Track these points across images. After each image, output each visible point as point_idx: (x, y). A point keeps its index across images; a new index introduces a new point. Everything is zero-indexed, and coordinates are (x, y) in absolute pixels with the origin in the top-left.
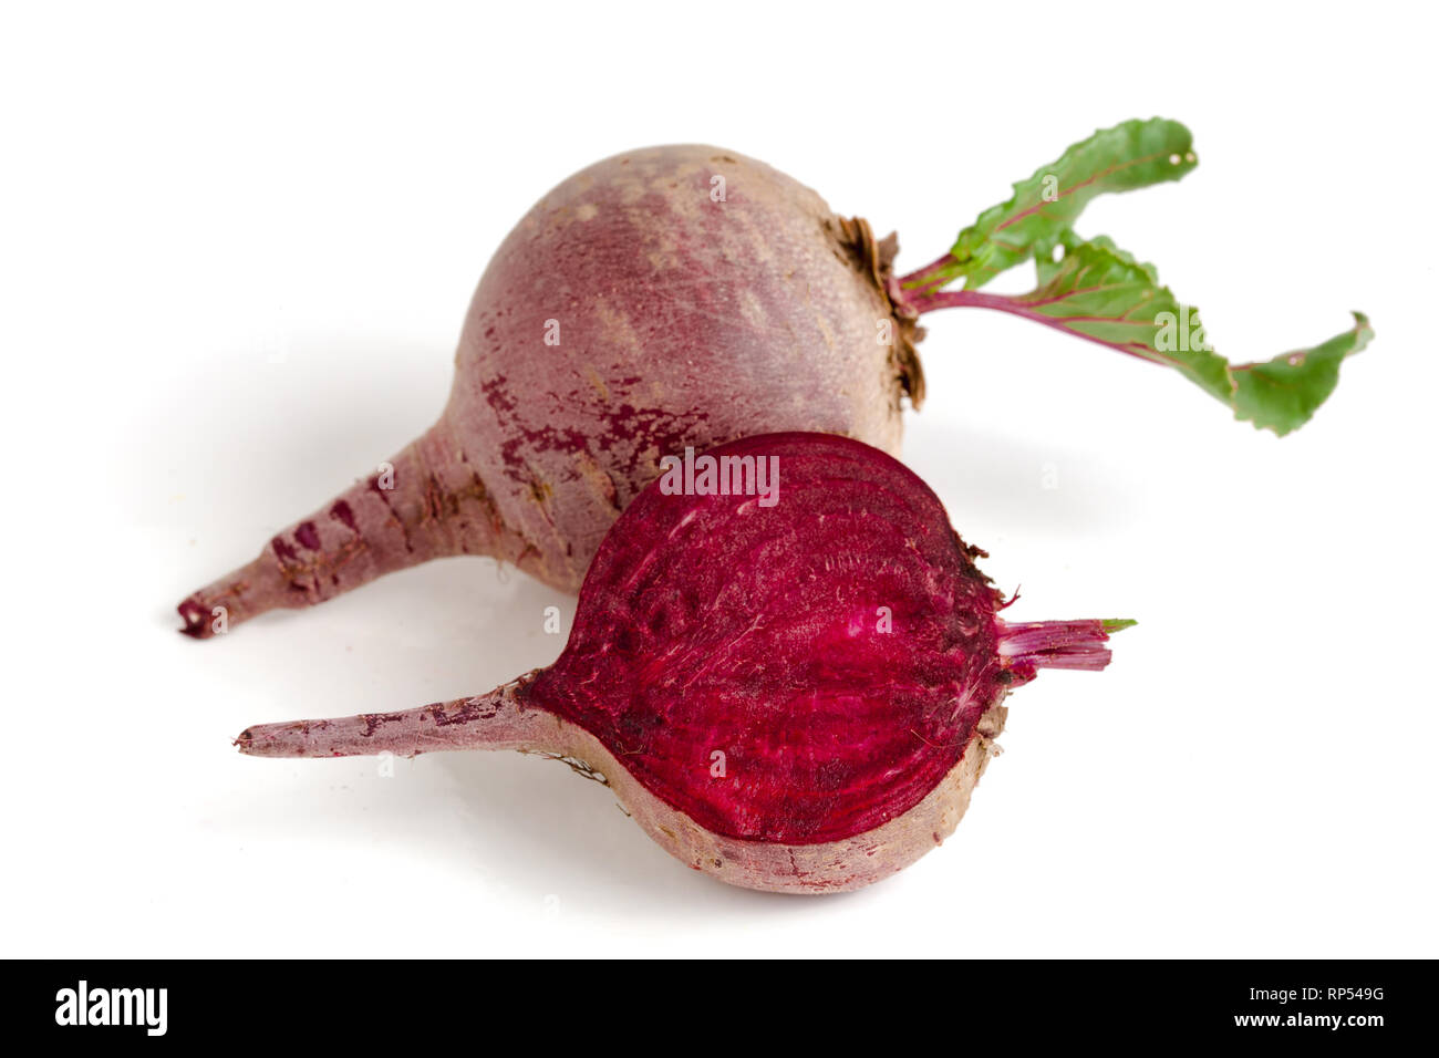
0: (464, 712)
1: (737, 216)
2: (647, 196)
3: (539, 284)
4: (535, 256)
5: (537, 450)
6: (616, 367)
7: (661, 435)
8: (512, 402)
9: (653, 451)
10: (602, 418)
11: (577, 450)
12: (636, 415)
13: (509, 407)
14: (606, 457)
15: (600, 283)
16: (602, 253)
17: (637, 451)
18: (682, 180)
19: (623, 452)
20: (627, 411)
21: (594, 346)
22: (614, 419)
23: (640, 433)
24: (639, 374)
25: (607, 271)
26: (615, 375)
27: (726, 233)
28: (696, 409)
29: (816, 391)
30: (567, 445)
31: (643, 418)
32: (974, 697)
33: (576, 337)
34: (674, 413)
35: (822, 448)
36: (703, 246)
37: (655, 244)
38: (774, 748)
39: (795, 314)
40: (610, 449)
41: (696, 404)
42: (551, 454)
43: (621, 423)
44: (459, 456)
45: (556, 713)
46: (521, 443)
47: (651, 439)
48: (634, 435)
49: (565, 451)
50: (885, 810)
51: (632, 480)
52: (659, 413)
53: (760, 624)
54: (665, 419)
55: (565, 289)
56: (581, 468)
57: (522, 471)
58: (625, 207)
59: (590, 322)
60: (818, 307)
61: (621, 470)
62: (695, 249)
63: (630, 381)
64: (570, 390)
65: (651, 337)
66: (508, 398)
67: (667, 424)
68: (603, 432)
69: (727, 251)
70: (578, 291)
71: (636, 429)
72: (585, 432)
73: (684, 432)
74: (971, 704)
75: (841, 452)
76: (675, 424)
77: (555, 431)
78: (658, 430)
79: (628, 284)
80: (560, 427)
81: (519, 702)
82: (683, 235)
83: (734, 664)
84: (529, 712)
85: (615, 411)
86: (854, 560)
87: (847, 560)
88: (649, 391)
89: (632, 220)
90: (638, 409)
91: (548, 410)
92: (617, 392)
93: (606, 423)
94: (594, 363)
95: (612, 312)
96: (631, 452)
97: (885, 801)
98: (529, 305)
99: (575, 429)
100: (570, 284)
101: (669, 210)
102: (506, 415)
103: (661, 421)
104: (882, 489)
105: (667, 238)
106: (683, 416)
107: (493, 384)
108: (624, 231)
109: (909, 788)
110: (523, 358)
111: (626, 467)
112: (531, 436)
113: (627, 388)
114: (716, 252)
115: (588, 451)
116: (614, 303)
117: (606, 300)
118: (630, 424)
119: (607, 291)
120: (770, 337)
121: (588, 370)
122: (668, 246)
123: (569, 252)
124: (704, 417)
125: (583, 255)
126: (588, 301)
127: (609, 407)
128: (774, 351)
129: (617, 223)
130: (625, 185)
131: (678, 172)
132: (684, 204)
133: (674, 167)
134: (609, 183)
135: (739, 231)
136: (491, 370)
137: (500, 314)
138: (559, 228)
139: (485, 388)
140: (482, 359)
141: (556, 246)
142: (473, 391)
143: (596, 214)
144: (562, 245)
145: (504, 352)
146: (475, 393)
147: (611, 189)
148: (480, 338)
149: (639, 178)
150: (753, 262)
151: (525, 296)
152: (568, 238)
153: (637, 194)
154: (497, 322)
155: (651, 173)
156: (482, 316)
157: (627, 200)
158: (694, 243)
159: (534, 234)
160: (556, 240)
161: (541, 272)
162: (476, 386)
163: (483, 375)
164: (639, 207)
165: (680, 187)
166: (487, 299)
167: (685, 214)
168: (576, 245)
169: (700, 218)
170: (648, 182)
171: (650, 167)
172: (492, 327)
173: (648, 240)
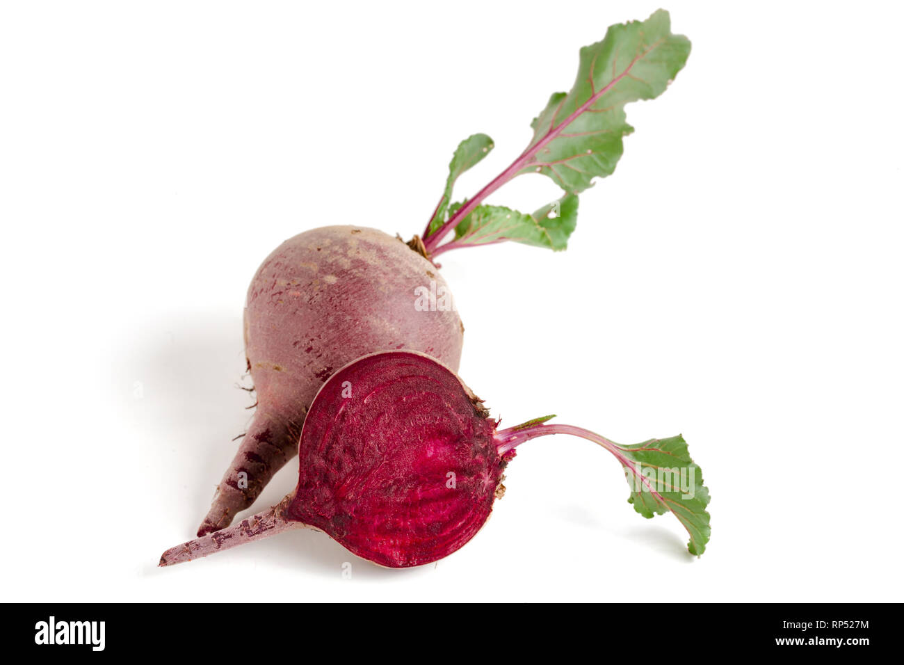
0: (260, 528)
1: (393, 256)
2: (352, 262)
3: (331, 320)
4: (318, 308)
6: (391, 343)
15: (364, 309)
16: (356, 295)
18: (358, 248)
21: (376, 338)
24: (402, 342)
26: (391, 347)
27: (397, 265)
32: (491, 478)
33: (365, 337)
35: (398, 361)
36: (395, 275)
37: (377, 282)
38: (405, 521)
45: (302, 522)
50: (461, 541)
53: (387, 460)
58: (348, 271)
59: (369, 328)
62: (394, 278)
63: (400, 347)
65: (401, 325)
69: (404, 273)
70: (355, 316)
74: (491, 482)
75: (406, 361)
79: (378, 304)
81: (284, 519)
82: (384, 274)
83: (379, 482)
84: (289, 523)
86: (424, 419)
87: (420, 420)
89: (357, 275)
94: (379, 345)
95: (378, 320)
97: (460, 537)
98: (330, 331)
100: (349, 315)
101: (368, 265)
104: (430, 378)
105: (380, 277)
107: (323, 372)
108: (358, 281)
109: (469, 529)
110: (339, 356)
114: (401, 276)
116: (377, 315)
117: (372, 316)
119: (370, 311)
122: (384, 281)
123: (338, 301)
125: (347, 299)
126: (364, 319)
129: (351, 279)
130: (336, 260)
131: (352, 246)
132: (371, 259)
133: (346, 244)
134: (327, 262)
135: (400, 262)
136: (320, 366)
137: (312, 340)
138: (322, 291)
139: (318, 375)
140: (310, 363)
141: (328, 300)
142: (309, 379)
143: (336, 278)
144: (331, 299)
145: (325, 356)
146: (311, 379)
147: (332, 265)
148: (302, 354)
149: (339, 255)
150: (415, 273)
151: (325, 328)
152: (332, 294)
153: (347, 263)
154: (312, 344)
155: (341, 251)
156: (295, 344)
157: (346, 267)
158: (391, 275)
159: (307, 298)
160: (325, 297)
161: (328, 314)
162: (310, 376)
163: (315, 370)
164: (354, 268)
165: (361, 252)
166: (294, 334)
167: (376, 263)
168: (340, 296)
169: (383, 263)
170: (345, 255)
171: (336, 248)
172: (309, 346)
173: (372, 281)
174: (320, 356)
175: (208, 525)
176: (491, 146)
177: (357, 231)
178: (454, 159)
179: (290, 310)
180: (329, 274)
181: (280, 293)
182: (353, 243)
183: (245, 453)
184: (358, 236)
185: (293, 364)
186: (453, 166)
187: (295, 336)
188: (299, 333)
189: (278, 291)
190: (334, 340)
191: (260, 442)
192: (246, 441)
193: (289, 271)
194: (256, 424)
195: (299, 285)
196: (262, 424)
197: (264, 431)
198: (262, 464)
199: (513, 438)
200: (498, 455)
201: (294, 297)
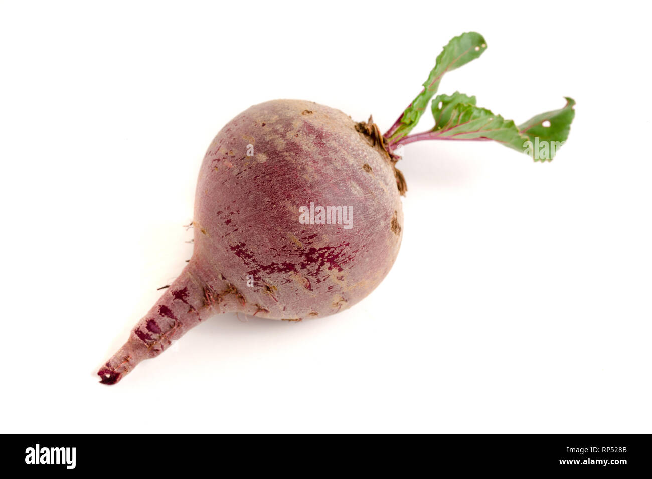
1: (332, 145)
2: (287, 144)
3: (251, 198)
4: (243, 184)
5: (268, 273)
6: (303, 232)
7: (330, 257)
8: (251, 254)
9: (327, 264)
10: (301, 256)
11: (290, 271)
12: (317, 251)
13: (250, 257)
14: (305, 271)
15: (284, 194)
16: (279, 179)
17: (319, 266)
18: (299, 131)
19: (313, 268)
20: (313, 250)
21: (290, 224)
22: (307, 255)
23: (320, 258)
24: (315, 233)
25: (286, 187)
26: (303, 235)
27: (331, 155)
28: (344, 242)
29: (387, 216)
30: (285, 269)
31: (321, 252)
34: (335, 246)
36: (325, 165)
37: (303, 169)
39: (371, 185)
40: (306, 268)
41: (344, 240)
42: (276, 274)
43: (311, 256)
44: (220, 276)
46: (259, 271)
47: (326, 260)
48: (318, 260)
49: (284, 272)
51: (318, 278)
52: (328, 248)
54: (331, 250)
55: (267, 199)
56: (291, 278)
57: (260, 282)
58: (280, 152)
59: (285, 213)
60: (377, 177)
61: (312, 275)
62: (323, 168)
63: (311, 237)
64: (282, 246)
66: (248, 252)
67: (332, 252)
68: (303, 261)
69: (336, 164)
70: (274, 199)
71: (318, 257)
72: (293, 263)
73: (340, 253)
76: (335, 251)
77: (277, 264)
78: (328, 255)
79: (298, 192)
80: (280, 262)
82: (314, 162)
85: (307, 251)
88: (322, 239)
89: (287, 159)
90: (318, 249)
91: (272, 256)
92: (306, 243)
93: (303, 258)
94: (292, 232)
95: (295, 207)
96: (317, 267)
98: (249, 209)
99: (288, 262)
100: (268, 196)
101: (302, 150)
102: (248, 260)
103: (329, 251)
105: (308, 165)
106: (339, 247)
107: (238, 246)
108: (286, 165)
110: (253, 234)
111: (315, 273)
112: (265, 268)
113: (311, 241)
114: (331, 166)
115: (295, 270)
116: (295, 202)
117: (290, 202)
118: (315, 256)
119: (289, 197)
120: (366, 200)
121: (290, 236)
122: (310, 169)
123: (262, 181)
124: (348, 244)
125: (270, 181)
126: (281, 203)
127: (304, 250)
128: (369, 205)
129: (280, 162)
130: (273, 140)
131: (295, 127)
132: (307, 145)
133: (290, 124)
134: (264, 139)
135: (336, 152)
136: (235, 240)
137: (232, 213)
138: (250, 168)
139: (233, 248)
140: (227, 235)
141: (253, 178)
142: (226, 250)
143: (267, 158)
144: (256, 177)
145: (241, 232)
146: (227, 250)
147: (267, 143)
148: (222, 224)
149: (278, 134)
150: (348, 166)
151: (245, 205)
152: (258, 173)
153: (282, 144)
154: (231, 217)
155: (282, 130)
156: (219, 213)
157: (279, 149)
158: (321, 165)
159: (236, 171)
160: (251, 174)
161: (250, 192)
162: (227, 248)
163: (230, 242)
164: (287, 151)
165: (300, 135)
166: (219, 204)
167: (309, 150)
168: (265, 177)
169: (317, 151)
170: (283, 136)
171: (279, 127)
172: (229, 219)
173: (299, 168)
174: (236, 230)
175: (107, 368)
176: (484, 45)
177: (308, 112)
178: (443, 53)
179: (221, 180)
180: (261, 153)
181: (219, 160)
182: (298, 124)
183: (160, 306)
184: (306, 117)
185: (215, 231)
186: (439, 60)
187: (220, 206)
188: (223, 204)
189: (217, 158)
190: (251, 218)
191: (175, 298)
192: (165, 294)
193: (232, 140)
194: (178, 281)
195: (234, 157)
196: (183, 281)
197: (182, 289)
198: (174, 320)
201: (227, 167)
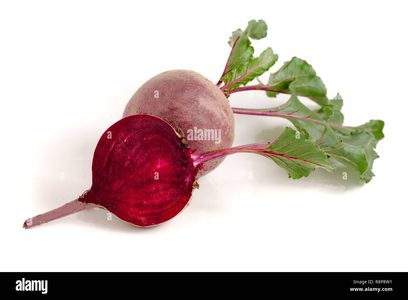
199: (201, 157)
200: (194, 166)
